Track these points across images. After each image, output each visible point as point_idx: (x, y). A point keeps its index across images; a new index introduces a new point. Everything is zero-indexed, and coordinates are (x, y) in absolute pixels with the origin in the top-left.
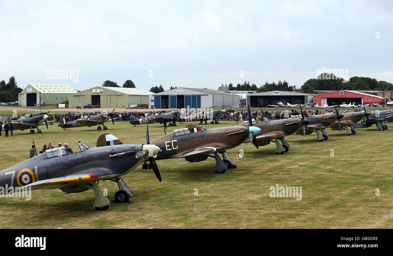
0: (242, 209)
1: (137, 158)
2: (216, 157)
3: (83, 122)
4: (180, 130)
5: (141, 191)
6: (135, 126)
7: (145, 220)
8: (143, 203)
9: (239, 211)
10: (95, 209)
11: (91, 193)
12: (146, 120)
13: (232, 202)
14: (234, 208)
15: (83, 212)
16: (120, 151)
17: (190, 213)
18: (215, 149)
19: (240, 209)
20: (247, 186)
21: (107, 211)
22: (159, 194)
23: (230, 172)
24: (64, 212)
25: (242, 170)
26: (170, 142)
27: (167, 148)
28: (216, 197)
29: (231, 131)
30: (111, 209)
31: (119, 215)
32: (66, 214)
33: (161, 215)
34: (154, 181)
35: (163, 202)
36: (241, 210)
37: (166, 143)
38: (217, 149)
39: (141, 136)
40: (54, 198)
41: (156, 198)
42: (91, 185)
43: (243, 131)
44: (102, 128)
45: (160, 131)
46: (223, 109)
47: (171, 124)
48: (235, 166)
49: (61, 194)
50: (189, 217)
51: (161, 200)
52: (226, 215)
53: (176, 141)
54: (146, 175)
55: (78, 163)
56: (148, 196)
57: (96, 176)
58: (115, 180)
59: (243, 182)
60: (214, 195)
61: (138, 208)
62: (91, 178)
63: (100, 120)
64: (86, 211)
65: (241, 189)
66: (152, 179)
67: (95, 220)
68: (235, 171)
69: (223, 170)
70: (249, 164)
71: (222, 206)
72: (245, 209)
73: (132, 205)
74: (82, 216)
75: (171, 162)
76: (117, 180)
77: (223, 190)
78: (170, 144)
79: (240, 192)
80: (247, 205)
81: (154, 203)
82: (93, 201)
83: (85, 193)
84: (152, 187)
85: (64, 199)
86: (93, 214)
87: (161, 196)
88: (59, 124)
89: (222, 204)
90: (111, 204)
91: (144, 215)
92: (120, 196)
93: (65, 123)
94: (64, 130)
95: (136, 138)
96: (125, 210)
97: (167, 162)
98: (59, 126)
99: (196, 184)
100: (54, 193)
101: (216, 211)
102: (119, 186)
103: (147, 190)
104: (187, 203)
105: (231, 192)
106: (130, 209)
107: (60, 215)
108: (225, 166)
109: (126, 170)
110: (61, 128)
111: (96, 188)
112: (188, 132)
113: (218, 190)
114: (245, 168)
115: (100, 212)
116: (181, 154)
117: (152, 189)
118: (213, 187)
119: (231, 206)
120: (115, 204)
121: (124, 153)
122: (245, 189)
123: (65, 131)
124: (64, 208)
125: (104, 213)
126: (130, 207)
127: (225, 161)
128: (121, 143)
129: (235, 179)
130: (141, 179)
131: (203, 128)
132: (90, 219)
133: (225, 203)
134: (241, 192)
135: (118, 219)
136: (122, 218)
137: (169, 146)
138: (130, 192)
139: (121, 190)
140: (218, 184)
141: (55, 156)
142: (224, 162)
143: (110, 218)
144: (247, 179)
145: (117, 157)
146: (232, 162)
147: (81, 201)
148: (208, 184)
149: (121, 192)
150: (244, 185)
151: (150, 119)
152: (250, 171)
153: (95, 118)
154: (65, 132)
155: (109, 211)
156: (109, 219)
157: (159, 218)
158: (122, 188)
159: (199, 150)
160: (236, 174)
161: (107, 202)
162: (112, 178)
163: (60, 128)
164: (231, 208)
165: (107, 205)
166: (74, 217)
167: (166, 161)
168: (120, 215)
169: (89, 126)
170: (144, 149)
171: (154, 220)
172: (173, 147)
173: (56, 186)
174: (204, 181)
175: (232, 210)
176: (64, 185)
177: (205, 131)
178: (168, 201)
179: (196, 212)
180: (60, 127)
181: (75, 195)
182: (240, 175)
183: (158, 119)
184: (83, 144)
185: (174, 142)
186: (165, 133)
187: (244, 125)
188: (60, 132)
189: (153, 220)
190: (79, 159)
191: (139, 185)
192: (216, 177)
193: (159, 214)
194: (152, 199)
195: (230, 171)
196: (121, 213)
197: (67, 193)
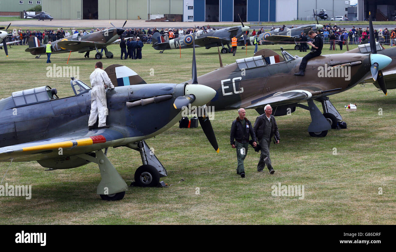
0: (360, 201)
1: (176, 107)
2: (311, 108)
3: (70, 44)
4: (247, 59)
5: (179, 166)
6: (162, 52)
7: (190, 218)
8: (184, 188)
9: (356, 203)
10: (100, 197)
11: (91, 170)
12: (181, 42)
13: (342, 188)
14: (346, 199)
15: (79, 203)
16: (146, 96)
17: (268, 207)
18: (310, 94)
19: (357, 201)
20: (368, 160)
21: (121, 201)
22: (211, 173)
23: (335, 135)
24: (45, 202)
25: (356, 131)
26: (229, 80)
27: (223, 91)
28: (314, 179)
29: (338, 62)
30: (128, 198)
31: (143, 209)
32: (49, 207)
33: (218, 209)
34: (202, 149)
35: (220, 187)
36: (360, 203)
37: (222, 82)
38: (313, 95)
39: (174, 70)
40: (26, 177)
41: (208, 180)
42: (94, 155)
43: (361, 62)
44: (104, 56)
45: (207, 62)
46: (318, 24)
47: (226, 49)
48: (345, 124)
49: (38, 171)
50: (268, 214)
51: (216, 184)
52: (333, 211)
53: (240, 78)
54: (187, 138)
55: (70, 116)
56: (192, 176)
57: (102, 139)
58: (136, 146)
59: (359, 153)
60: (310, 175)
61: (176, 196)
62: (94, 143)
63: (101, 40)
64: (84, 201)
65: (356, 165)
66: (198, 146)
67: (101, 217)
68: (345, 132)
69: (323, 132)
70: (368, 122)
71: (325, 195)
72: (365, 200)
73: (165, 191)
74: (77, 210)
75: (231, 117)
76: (138, 147)
77: (324, 167)
78: (229, 84)
79: (355, 170)
80: (371, 194)
81: (205, 188)
82: (96, 183)
83: (80, 169)
84: (199, 159)
85: (44, 179)
86: (97, 207)
87: (215, 175)
88: (27, 47)
89: (325, 191)
90: (129, 190)
91: (187, 208)
92: (143, 176)
93: (37, 46)
94: (37, 57)
95: (165, 73)
96: (153, 201)
97: (222, 117)
98: (27, 50)
99: (276, 154)
100: (25, 168)
101: (316, 204)
102: (142, 158)
103: (190, 165)
104: (262, 189)
105: (339, 169)
106: (163, 197)
107: (37, 209)
108: (326, 124)
109: (156, 129)
110: (31, 54)
111: (103, 161)
112: (262, 63)
113: (316, 167)
114: (361, 128)
115: (109, 203)
116: (249, 101)
117: (198, 163)
118: (306, 161)
119: (341, 195)
120: (136, 189)
121: (152, 99)
122: (364, 165)
123: (38, 60)
124: (45, 196)
125: (116, 205)
126: (161, 194)
127: (328, 115)
128: (144, 82)
129: (345, 147)
130: (179, 146)
131: (288, 57)
132: (93, 215)
133: (331, 189)
134: (358, 170)
135: (142, 216)
136: (149, 215)
137: (228, 87)
138: (161, 169)
139: (146, 164)
140: (316, 155)
141: (28, 102)
142: (326, 117)
143: (128, 214)
144: (366, 147)
145: (140, 105)
146: (339, 118)
147: (75, 184)
148: (297, 156)
149: (145, 169)
150: (361, 159)
151: (189, 39)
152: (371, 133)
153: (91, 37)
154: (38, 62)
155: (125, 202)
156: (125, 216)
157: (214, 215)
158: (147, 162)
159: (282, 95)
160: (346, 139)
161: (121, 186)
162: (130, 143)
163: (29, 54)
164: (341, 198)
165: (122, 191)
166: (64, 211)
167: (222, 115)
168: (145, 208)
169: (81, 50)
170: (187, 93)
171: (206, 218)
172: (235, 89)
173: (32, 156)
174: (291, 150)
175: (344, 201)
176: (46, 156)
177: (292, 62)
178: (229, 185)
179: (280, 205)
180: (30, 52)
181: (63, 173)
182: (354, 140)
183: (203, 40)
184: (80, 82)
185: (236, 81)
186: (221, 65)
187: (360, 52)
188: (29, 62)
189: (204, 218)
190: (72, 109)
191: (176, 156)
192: (311, 143)
193: (214, 208)
194: (200, 180)
195: (335, 132)
196: (147, 205)
197: (50, 170)
